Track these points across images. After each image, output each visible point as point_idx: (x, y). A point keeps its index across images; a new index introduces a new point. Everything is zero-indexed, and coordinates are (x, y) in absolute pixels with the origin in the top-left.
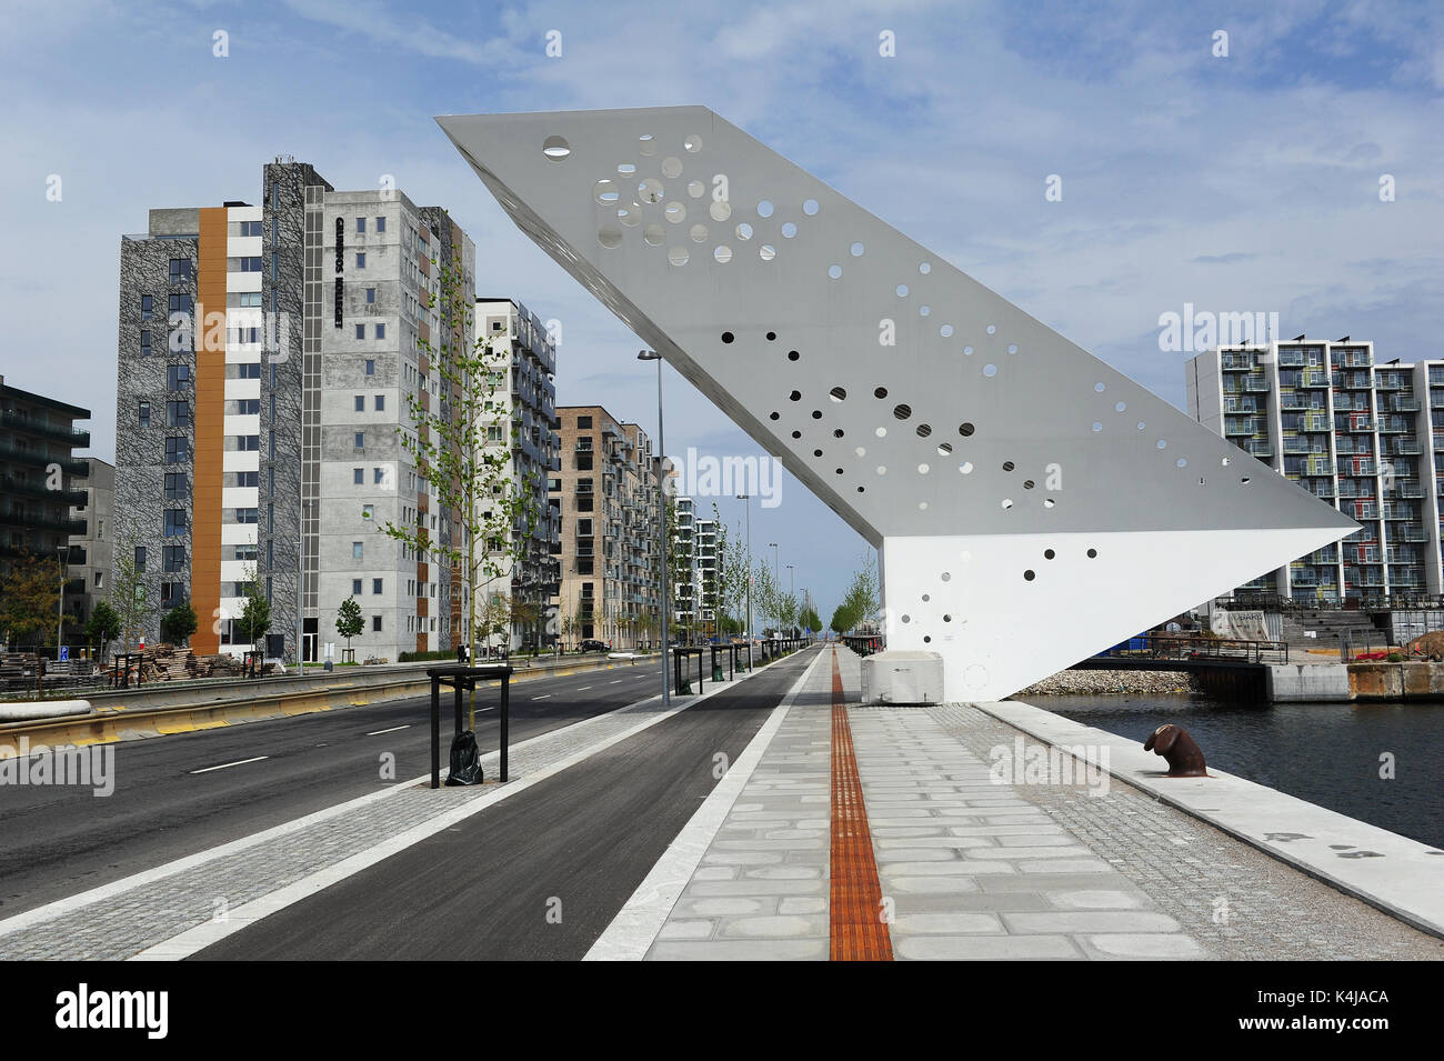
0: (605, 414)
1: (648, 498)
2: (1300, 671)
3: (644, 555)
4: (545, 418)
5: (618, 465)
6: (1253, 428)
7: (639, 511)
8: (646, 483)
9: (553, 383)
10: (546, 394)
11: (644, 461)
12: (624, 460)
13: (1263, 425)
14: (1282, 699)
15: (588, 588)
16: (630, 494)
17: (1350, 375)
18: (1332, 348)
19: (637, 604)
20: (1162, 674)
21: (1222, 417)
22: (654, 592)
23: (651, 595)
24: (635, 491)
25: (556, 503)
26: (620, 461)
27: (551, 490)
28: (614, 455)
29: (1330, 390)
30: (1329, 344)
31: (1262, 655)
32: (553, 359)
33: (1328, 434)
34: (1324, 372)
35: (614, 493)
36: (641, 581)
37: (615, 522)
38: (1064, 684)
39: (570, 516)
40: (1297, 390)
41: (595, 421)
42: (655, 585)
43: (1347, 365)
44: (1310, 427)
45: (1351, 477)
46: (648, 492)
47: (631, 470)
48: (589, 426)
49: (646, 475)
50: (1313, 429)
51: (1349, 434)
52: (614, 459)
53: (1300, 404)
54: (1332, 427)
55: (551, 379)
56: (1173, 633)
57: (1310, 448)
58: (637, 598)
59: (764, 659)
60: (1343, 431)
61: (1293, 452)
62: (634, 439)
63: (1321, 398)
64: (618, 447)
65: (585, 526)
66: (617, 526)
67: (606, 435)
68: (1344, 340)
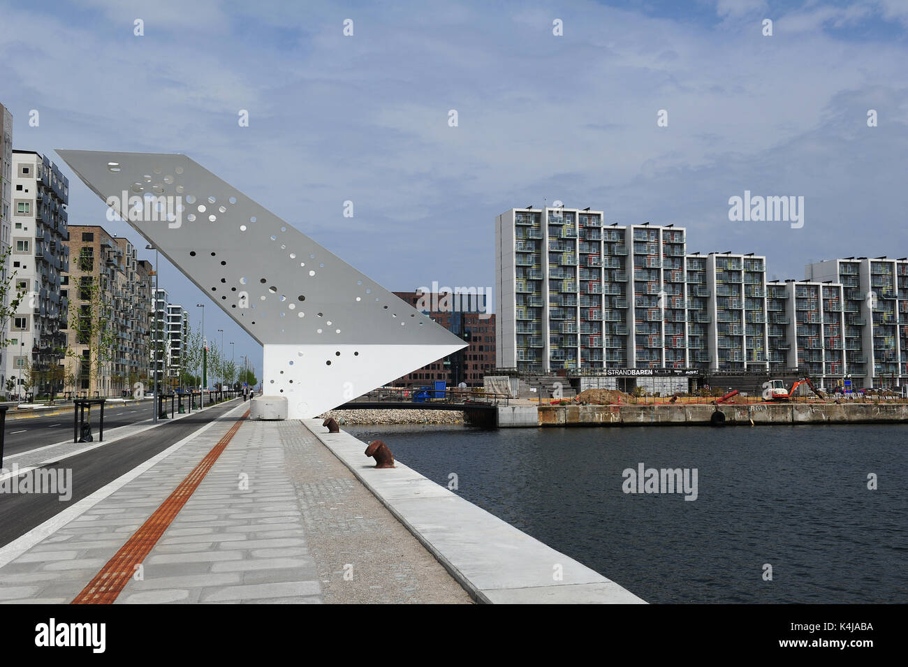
0: (103, 232)
1: (133, 291)
2: (513, 411)
3: (129, 330)
4: (60, 235)
5: (112, 267)
6: (532, 262)
7: (126, 300)
8: (131, 280)
9: (66, 211)
10: (61, 219)
11: (131, 265)
12: (116, 264)
13: (538, 260)
14: (503, 425)
15: (86, 353)
16: (120, 288)
17: (589, 232)
18: (580, 214)
19: (122, 365)
20: (449, 412)
21: (514, 254)
22: (135, 357)
23: (133, 359)
24: (123, 286)
25: (64, 293)
26: (113, 264)
27: (62, 284)
28: (109, 260)
29: (578, 240)
30: (578, 211)
31: (498, 402)
32: (66, 194)
33: (575, 267)
34: (575, 229)
35: (108, 287)
36: (126, 349)
37: (108, 307)
38: (393, 418)
39: (75, 302)
40: (559, 239)
41: (95, 237)
42: (136, 352)
43: (588, 226)
44: (565, 262)
45: (587, 294)
46: (133, 286)
47: (121, 271)
48: (92, 240)
49: (132, 274)
50: (567, 264)
51: (587, 268)
52: (109, 263)
53: (560, 248)
54: (578, 263)
55: (65, 208)
56: (462, 389)
57: (564, 275)
58: (122, 361)
59: (211, 402)
60: (584, 266)
61: (554, 277)
62: (124, 249)
63: (573, 246)
64: (112, 255)
65: (85, 309)
66: (110, 310)
67: (103, 247)
68: (587, 209)
